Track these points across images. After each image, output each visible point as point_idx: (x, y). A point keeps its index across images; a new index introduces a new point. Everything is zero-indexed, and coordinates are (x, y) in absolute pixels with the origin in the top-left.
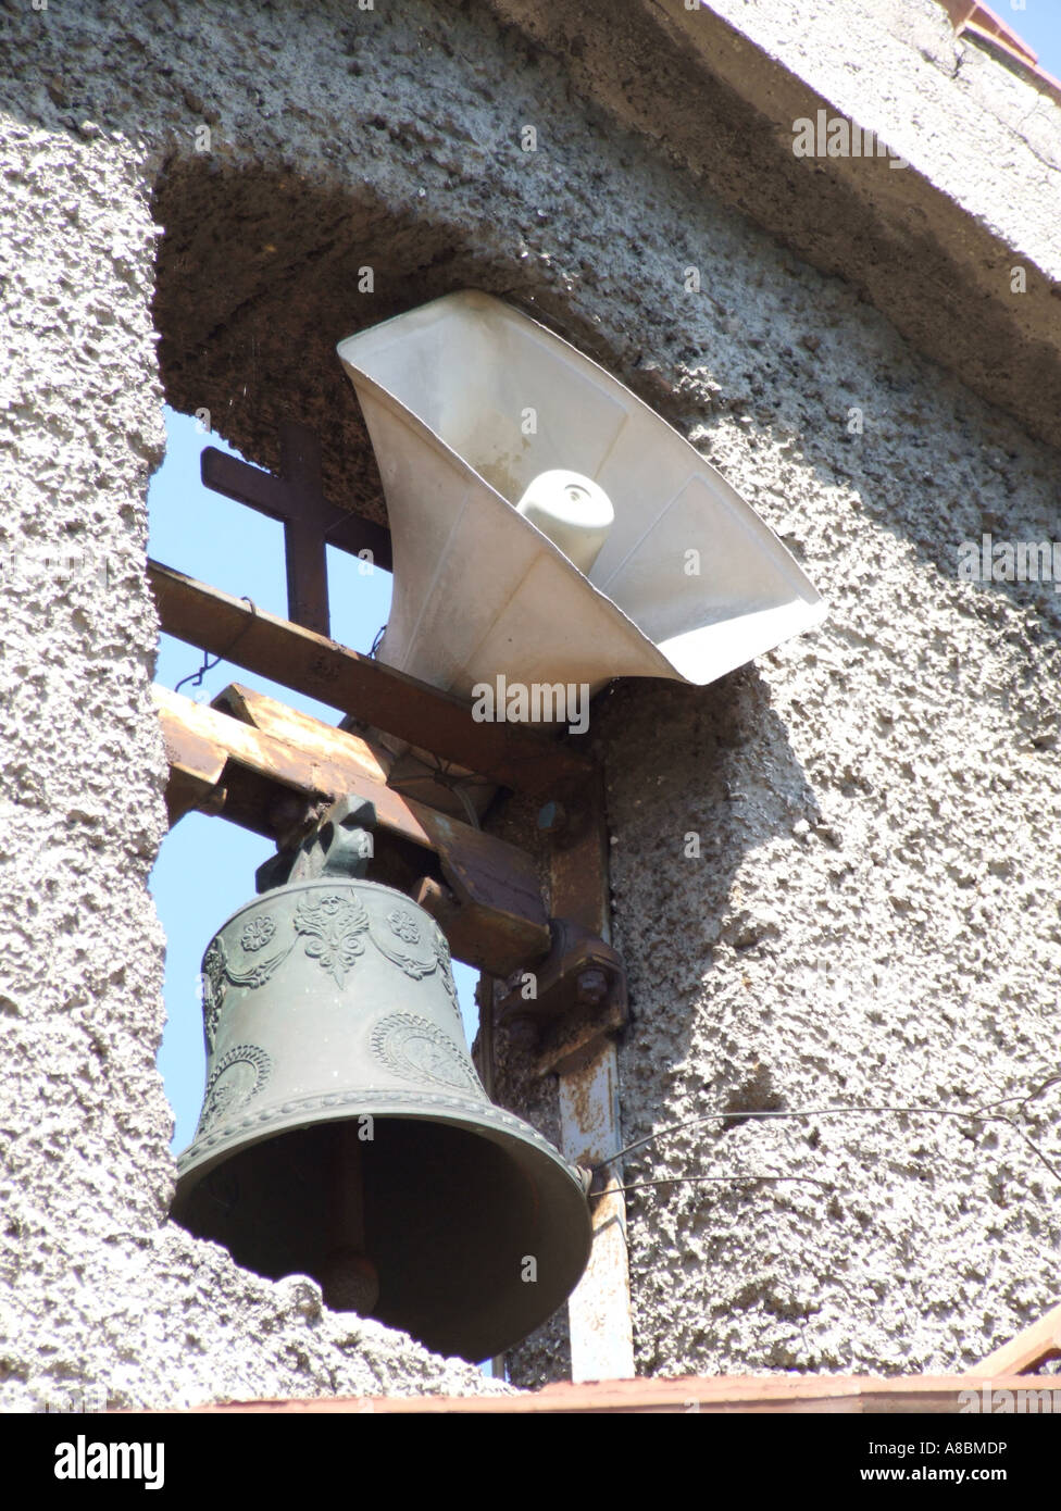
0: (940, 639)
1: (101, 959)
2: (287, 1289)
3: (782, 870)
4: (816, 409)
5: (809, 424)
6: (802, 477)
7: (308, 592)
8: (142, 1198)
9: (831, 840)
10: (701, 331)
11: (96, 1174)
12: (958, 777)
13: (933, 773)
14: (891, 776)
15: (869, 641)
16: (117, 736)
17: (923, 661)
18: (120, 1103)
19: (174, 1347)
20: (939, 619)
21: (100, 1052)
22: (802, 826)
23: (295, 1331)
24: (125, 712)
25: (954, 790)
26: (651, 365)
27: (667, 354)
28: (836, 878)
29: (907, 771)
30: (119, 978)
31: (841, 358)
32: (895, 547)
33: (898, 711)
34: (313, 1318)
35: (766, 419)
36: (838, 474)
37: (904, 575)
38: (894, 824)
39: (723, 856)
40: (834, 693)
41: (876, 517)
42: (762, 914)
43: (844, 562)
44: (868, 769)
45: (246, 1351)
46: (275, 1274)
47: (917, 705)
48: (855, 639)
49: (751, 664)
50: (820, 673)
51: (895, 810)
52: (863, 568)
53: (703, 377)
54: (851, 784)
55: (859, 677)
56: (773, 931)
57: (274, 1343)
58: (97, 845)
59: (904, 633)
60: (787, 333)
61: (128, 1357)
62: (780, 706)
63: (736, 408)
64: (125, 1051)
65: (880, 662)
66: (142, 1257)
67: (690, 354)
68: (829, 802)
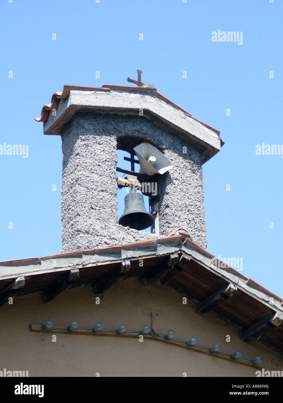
0: (185, 166)
1: (112, 204)
2: (126, 228)
3: (170, 187)
4: (174, 147)
5: (174, 149)
6: (173, 153)
7: (133, 168)
8: (115, 222)
9: (174, 184)
10: (164, 142)
11: (112, 221)
12: (186, 177)
13: (184, 177)
14: (180, 178)
15: (179, 167)
16: (113, 186)
17: (183, 167)
18: (114, 215)
19: (118, 233)
20: (185, 164)
21: (112, 211)
22: (172, 183)
23: (128, 231)
24: (114, 184)
25: (186, 178)
26: (160, 146)
27: (161, 145)
28: (175, 187)
29: (181, 177)
30: (114, 205)
31: (176, 143)
32: (181, 158)
33: (181, 172)
34: (129, 229)
35: (170, 149)
36: (176, 153)
37: (182, 160)
38: (180, 182)
39: (165, 187)
40: (175, 172)
41: (179, 156)
42: (168, 191)
43: (176, 160)
44: (178, 178)
45: (124, 233)
46: (126, 226)
47: (183, 171)
48: (177, 167)
49: (168, 171)
50: (174, 170)
51: (180, 181)
52: (178, 160)
53: (164, 147)
54: (176, 179)
55: (178, 170)
56: (169, 193)
57: (126, 232)
58: (112, 195)
59: (182, 166)
60: (172, 141)
61: (114, 234)
62: (170, 174)
63: (167, 149)
64: (114, 210)
65: (179, 168)
66: (115, 227)
67: (163, 145)
68: (174, 181)
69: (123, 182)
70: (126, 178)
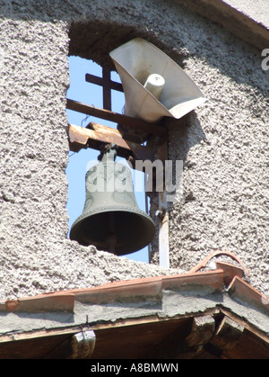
0: (235, 98)
1: (55, 188)
2: (88, 248)
3: (197, 151)
4: (210, 53)
5: (208, 56)
6: (206, 68)
8: (61, 234)
9: (209, 144)
10: (185, 40)
11: (53, 230)
12: (238, 126)
13: (232, 126)
14: (223, 128)
15: (220, 100)
16: (59, 144)
17: (232, 103)
18: (58, 216)
19: (67, 262)
20: (235, 93)
21: (54, 207)
22: (202, 142)
23: (91, 256)
24: (60, 139)
25: (237, 129)
26: (174, 49)
27: (178, 46)
28: (209, 151)
29: (226, 127)
30: (58, 192)
31: (216, 41)
32: (226, 79)
33: (225, 114)
34: (95, 253)
35: (199, 57)
36: (215, 66)
37: (228, 85)
38: (223, 138)
39: (186, 149)
40: (211, 112)
41: (223, 74)
42: (193, 161)
43: (215, 85)
44: (218, 128)
45: (81, 261)
46: (87, 245)
47: (229, 112)
48: (216, 100)
49: (193, 111)
50: (208, 109)
51: (223, 135)
52: (219, 85)
53: (185, 50)
54: (213, 131)
55: (218, 109)
56: (195, 164)
57: (87, 259)
58: (55, 166)
59: (227, 98)
60: (205, 37)
61: (58, 264)
62: (199, 118)
63: (193, 55)
64: (59, 206)
65: (222, 104)
66: (61, 245)
67: (183, 46)
68: (209, 136)
69: (83, 136)
70: (90, 127)
